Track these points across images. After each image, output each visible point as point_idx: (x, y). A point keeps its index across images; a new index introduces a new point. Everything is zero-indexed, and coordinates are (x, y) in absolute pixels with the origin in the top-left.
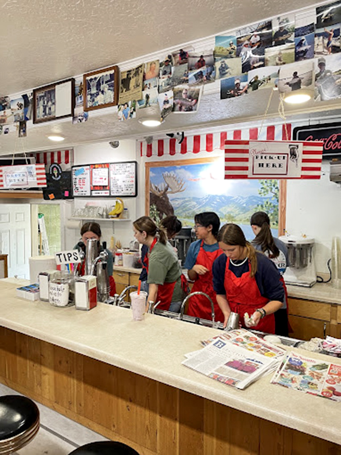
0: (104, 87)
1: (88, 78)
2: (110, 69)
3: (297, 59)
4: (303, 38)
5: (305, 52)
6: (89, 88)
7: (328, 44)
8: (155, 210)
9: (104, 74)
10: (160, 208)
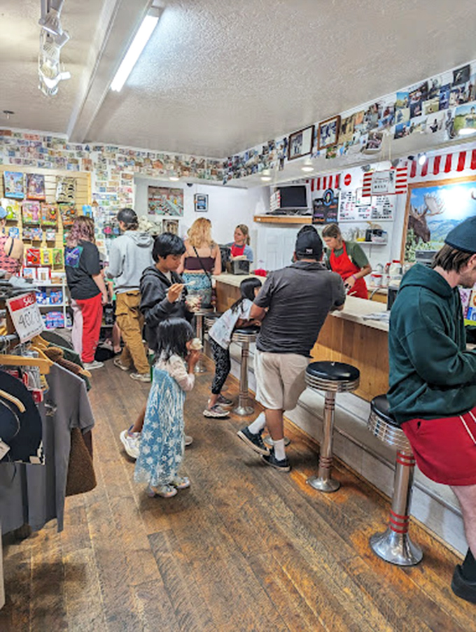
0: (331, 131)
1: (322, 125)
2: (335, 118)
3: (440, 109)
4: (445, 93)
5: (444, 104)
6: (322, 133)
7: (458, 97)
8: (412, 233)
9: (331, 122)
10: (418, 232)
